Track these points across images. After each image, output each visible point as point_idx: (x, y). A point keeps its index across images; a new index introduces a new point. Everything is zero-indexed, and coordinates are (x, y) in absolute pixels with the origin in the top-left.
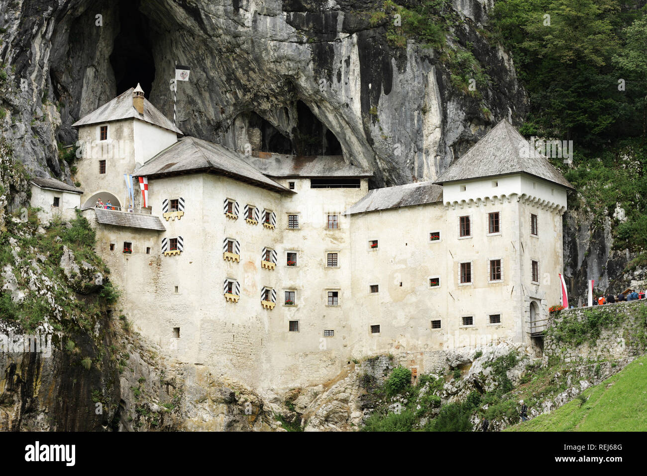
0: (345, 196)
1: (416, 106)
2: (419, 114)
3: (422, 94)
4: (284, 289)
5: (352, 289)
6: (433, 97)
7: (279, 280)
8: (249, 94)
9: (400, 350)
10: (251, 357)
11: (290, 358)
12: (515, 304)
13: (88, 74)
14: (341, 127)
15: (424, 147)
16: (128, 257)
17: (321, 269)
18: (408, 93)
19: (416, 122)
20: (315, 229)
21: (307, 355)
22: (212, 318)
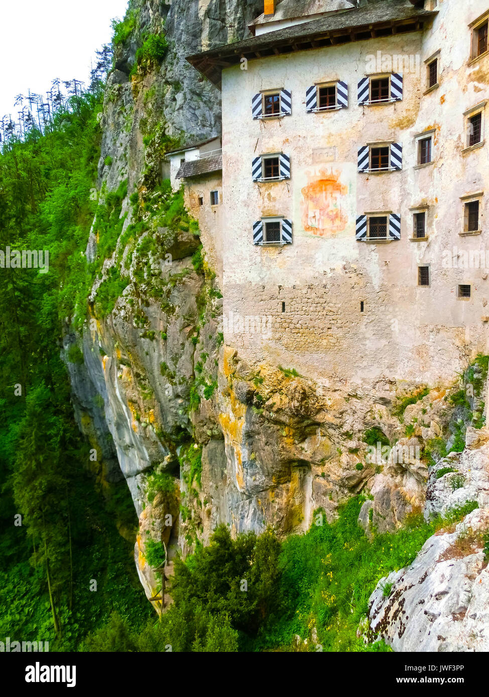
4: (411, 210)
7: (405, 194)
10: (330, 332)
11: (418, 332)
16: (216, 209)
17: (459, 157)
20: (456, 72)
22: (238, 282)
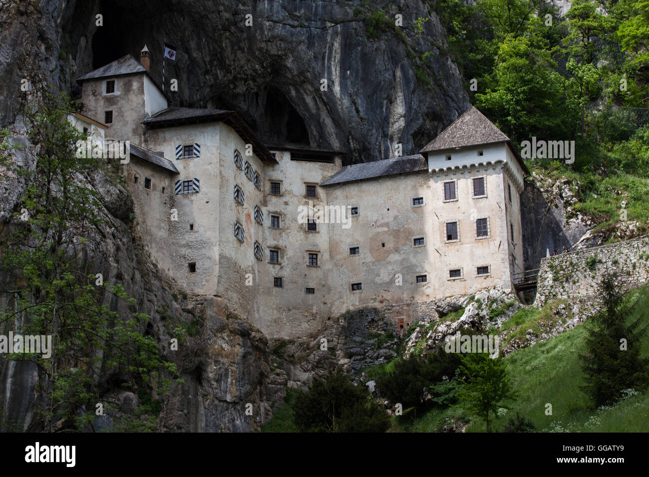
0: (322, 169)
1: (386, 96)
2: (387, 103)
3: (392, 86)
4: (269, 247)
5: (331, 252)
6: (399, 90)
7: (265, 238)
8: (229, 75)
9: (384, 304)
11: (275, 312)
12: (503, 256)
13: (82, 42)
14: (318, 109)
15: (390, 133)
16: (148, 192)
17: (302, 232)
18: (380, 83)
19: (384, 110)
20: (296, 196)
21: (290, 310)
22: (227, 255)
